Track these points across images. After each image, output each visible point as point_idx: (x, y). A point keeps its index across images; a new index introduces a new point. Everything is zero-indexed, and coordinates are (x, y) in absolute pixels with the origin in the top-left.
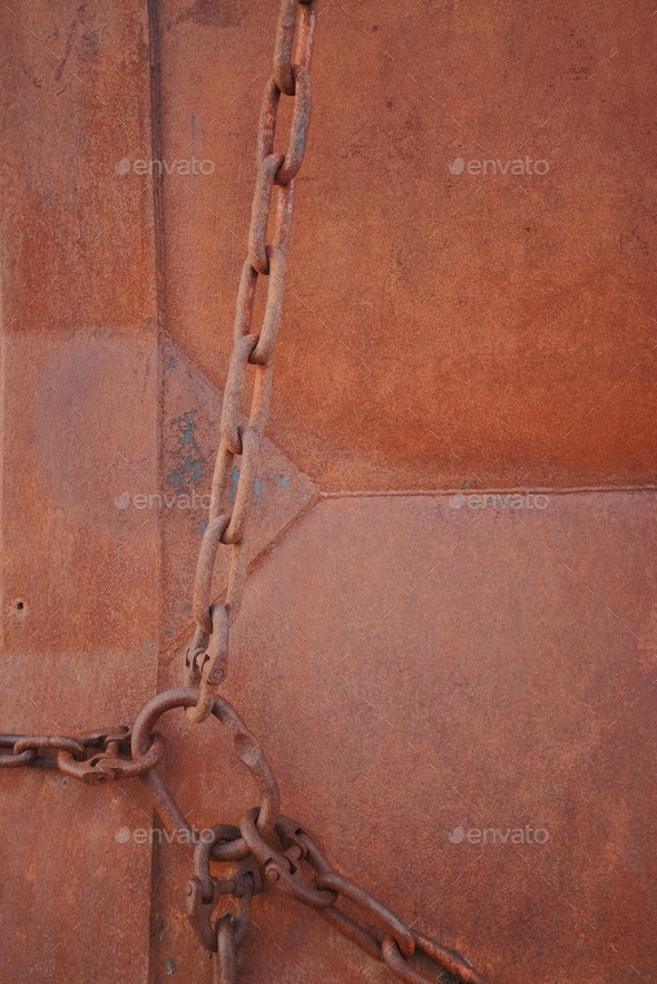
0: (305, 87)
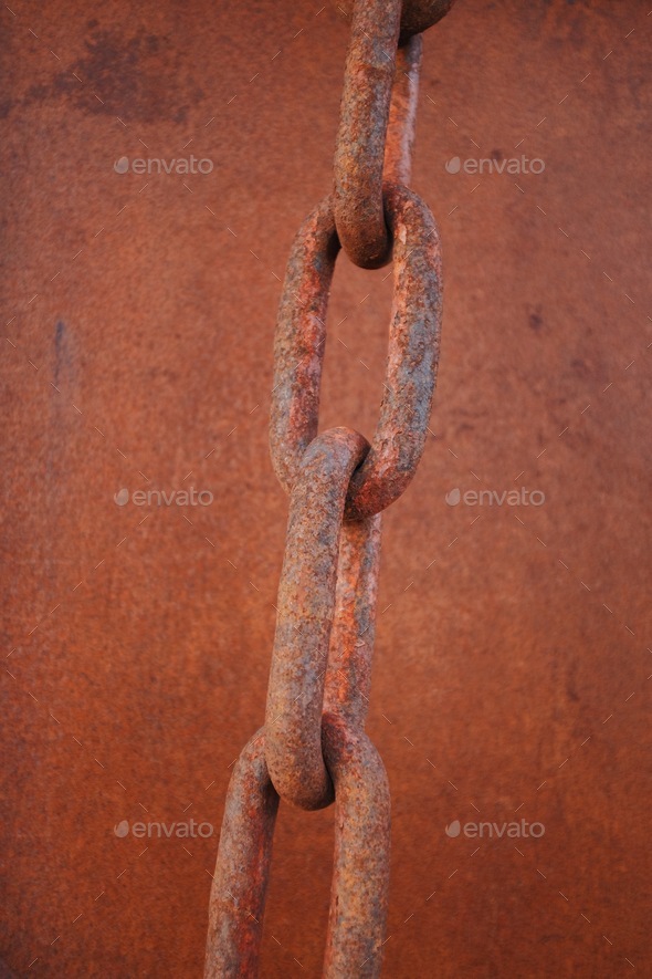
0: (428, 241)
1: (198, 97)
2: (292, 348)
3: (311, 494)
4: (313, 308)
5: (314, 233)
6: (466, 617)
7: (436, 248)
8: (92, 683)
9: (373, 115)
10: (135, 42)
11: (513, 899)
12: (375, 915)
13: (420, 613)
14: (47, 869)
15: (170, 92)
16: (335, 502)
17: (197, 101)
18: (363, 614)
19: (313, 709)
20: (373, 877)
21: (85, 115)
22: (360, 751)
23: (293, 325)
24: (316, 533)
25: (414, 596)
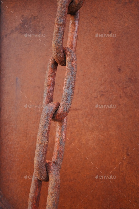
0: (72, 60)
1: (43, 28)
2: (46, 85)
3: (43, 118)
4: (51, 76)
5: (51, 60)
6: (102, 137)
7: (74, 62)
8: (24, 150)
9: (59, 34)
10: (31, 18)
11: (113, 199)
12: (54, 205)
13: (92, 136)
14: (16, 185)
15: (38, 28)
16: (48, 119)
17: (43, 29)
18: (61, 140)
19: (42, 162)
20: (53, 197)
21: (21, 35)
22: (53, 171)
23: (47, 80)
24: (43, 126)
25: (90, 132)
